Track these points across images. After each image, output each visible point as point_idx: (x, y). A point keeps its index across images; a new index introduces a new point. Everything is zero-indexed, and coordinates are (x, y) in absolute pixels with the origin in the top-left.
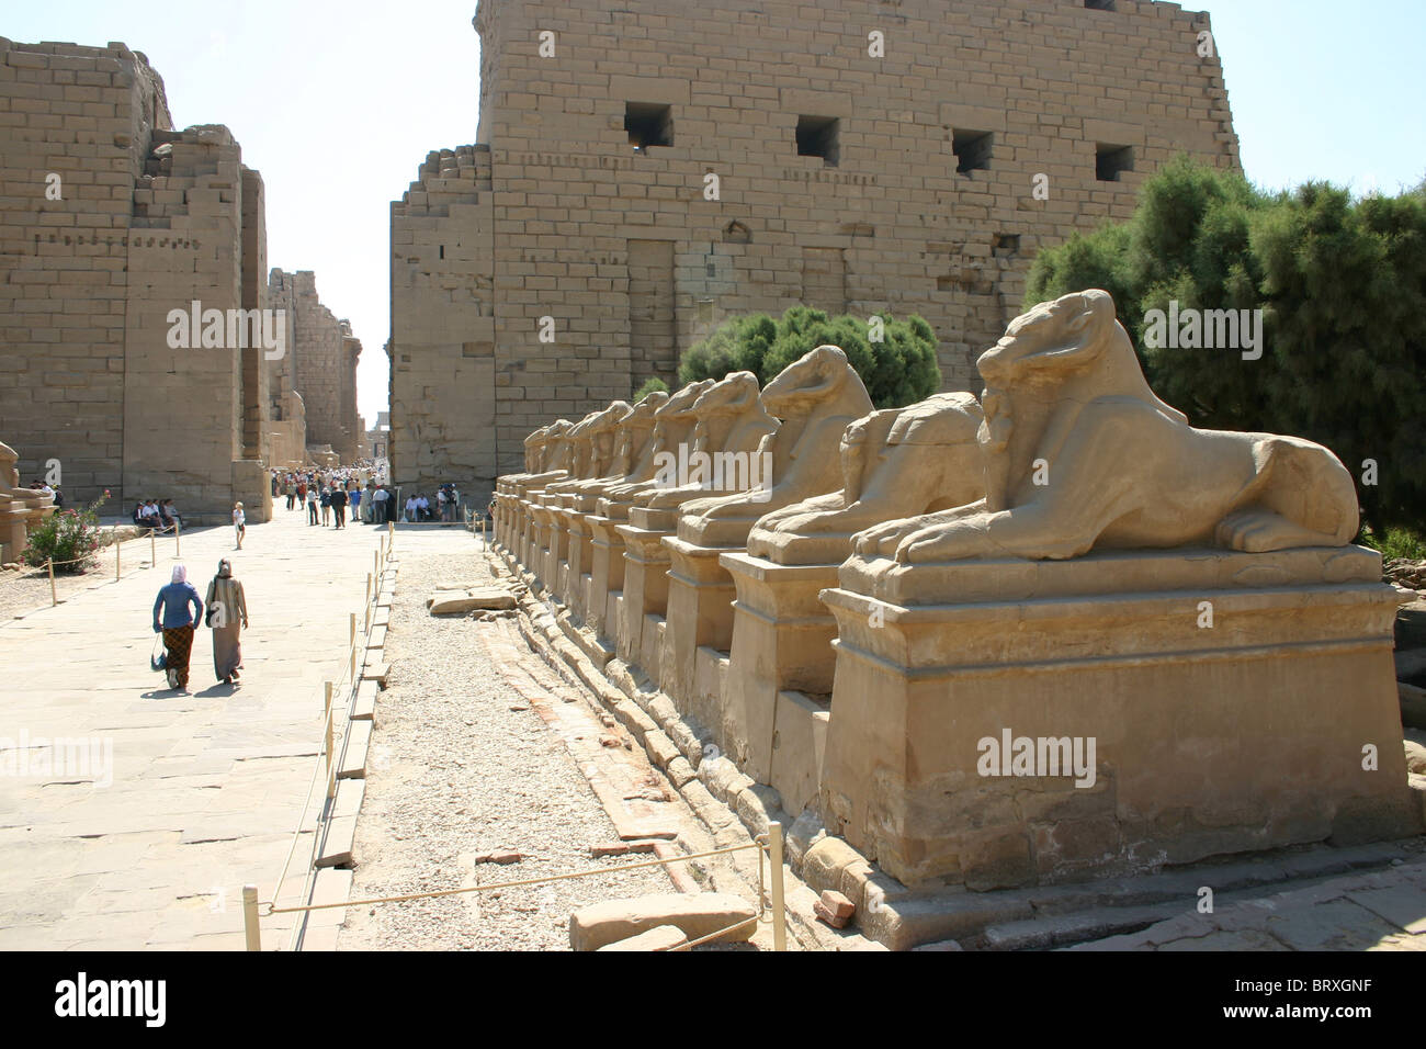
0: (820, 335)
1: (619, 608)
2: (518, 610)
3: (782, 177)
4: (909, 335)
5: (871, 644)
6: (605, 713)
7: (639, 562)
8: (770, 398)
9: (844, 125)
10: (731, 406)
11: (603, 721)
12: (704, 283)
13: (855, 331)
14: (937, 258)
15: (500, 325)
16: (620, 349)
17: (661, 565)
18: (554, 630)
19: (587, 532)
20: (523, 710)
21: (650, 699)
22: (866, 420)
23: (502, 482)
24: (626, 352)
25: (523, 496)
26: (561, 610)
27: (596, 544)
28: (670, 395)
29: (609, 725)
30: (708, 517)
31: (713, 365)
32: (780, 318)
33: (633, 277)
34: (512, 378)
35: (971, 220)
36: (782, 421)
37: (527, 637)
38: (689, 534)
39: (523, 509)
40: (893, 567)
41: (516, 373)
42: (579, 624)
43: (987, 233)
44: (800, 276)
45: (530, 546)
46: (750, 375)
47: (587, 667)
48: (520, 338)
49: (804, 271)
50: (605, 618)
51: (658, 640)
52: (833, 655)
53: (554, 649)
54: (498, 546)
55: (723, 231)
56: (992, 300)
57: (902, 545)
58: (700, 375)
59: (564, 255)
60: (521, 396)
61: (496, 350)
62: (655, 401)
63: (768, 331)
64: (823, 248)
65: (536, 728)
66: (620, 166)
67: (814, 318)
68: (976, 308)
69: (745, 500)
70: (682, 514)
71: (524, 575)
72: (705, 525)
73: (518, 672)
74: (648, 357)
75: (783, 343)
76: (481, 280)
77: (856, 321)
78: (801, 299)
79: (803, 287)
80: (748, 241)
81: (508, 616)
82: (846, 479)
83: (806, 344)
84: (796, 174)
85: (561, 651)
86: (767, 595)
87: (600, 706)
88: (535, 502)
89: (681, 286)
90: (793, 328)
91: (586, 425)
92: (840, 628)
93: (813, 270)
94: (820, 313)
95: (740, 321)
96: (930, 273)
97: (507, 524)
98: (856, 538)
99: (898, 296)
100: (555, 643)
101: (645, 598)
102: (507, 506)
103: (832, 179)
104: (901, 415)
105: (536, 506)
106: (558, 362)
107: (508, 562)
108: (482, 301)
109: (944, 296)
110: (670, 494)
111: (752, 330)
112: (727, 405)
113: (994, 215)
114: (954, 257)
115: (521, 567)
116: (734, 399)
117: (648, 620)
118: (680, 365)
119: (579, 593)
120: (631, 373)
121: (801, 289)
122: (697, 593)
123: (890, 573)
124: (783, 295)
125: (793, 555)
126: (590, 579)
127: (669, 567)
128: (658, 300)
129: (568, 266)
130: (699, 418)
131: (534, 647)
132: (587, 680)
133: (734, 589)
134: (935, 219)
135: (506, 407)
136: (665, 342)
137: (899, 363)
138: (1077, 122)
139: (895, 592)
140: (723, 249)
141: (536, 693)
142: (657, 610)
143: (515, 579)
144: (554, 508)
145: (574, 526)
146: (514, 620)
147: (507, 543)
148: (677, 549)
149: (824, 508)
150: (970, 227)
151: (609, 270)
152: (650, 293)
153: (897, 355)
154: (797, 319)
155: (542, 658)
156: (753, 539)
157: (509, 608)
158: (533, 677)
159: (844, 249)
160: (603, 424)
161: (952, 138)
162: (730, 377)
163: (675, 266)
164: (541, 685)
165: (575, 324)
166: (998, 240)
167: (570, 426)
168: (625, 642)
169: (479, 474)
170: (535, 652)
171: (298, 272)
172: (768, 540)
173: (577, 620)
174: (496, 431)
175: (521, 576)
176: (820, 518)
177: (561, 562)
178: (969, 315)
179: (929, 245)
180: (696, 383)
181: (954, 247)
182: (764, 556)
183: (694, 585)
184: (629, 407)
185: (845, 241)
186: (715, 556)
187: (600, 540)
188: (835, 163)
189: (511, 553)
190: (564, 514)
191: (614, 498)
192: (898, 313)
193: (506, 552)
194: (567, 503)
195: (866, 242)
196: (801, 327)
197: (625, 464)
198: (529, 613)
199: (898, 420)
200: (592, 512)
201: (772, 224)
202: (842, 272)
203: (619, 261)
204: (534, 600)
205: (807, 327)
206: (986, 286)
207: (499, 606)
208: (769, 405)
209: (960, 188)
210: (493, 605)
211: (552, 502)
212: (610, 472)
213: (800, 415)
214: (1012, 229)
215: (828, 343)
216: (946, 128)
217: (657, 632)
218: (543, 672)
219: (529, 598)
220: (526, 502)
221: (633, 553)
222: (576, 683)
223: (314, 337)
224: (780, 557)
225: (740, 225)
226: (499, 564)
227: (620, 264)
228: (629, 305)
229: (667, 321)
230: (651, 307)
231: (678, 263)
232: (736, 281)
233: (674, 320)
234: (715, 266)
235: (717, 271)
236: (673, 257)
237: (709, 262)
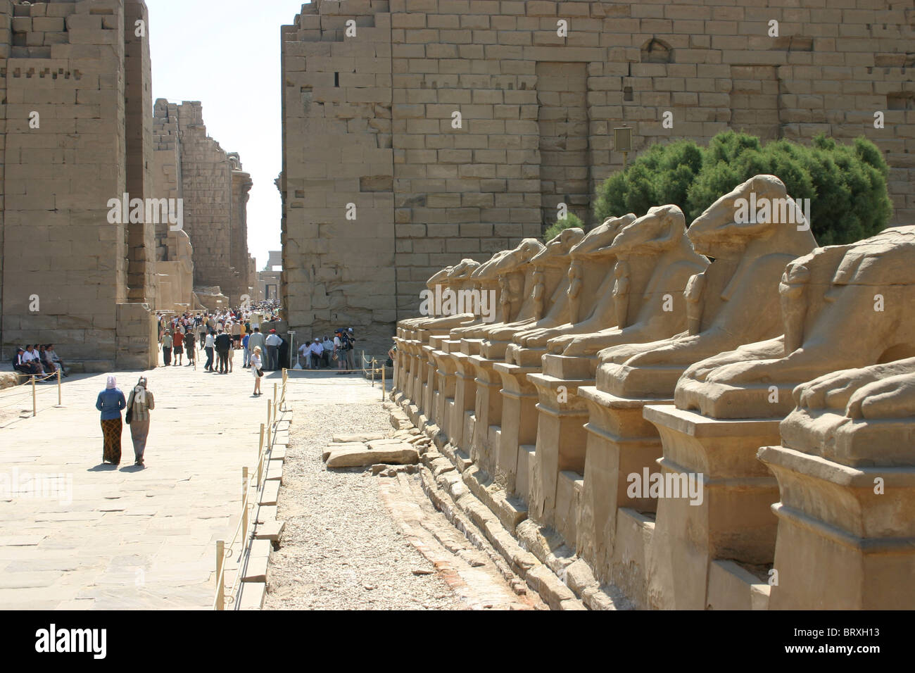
0: (753, 163)
1: (531, 464)
2: (421, 465)
4: (854, 161)
5: (819, 510)
6: (516, 579)
7: (553, 413)
8: (698, 234)
10: (655, 244)
11: (513, 588)
12: (621, 108)
13: (792, 157)
14: (887, 72)
15: (399, 158)
16: (529, 181)
17: (577, 418)
18: (459, 488)
19: (495, 380)
20: (427, 574)
21: (566, 565)
22: (810, 257)
23: (403, 326)
24: (535, 185)
25: (426, 341)
26: (468, 465)
27: (505, 394)
28: (586, 232)
29: (521, 593)
30: (631, 365)
31: (631, 198)
32: (707, 146)
33: (543, 101)
34: (412, 214)
36: (712, 260)
37: (430, 494)
38: (609, 384)
39: (426, 355)
40: (844, 423)
41: (419, 210)
42: (487, 480)
44: (728, 97)
45: (433, 396)
46: (675, 208)
47: (496, 528)
48: (422, 172)
49: (732, 92)
50: (515, 475)
51: (575, 500)
52: (773, 522)
53: (460, 508)
54: (399, 395)
55: (642, 50)
57: (855, 397)
58: (618, 209)
59: (468, 81)
60: (423, 234)
61: (396, 185)
62: (569, 238)
63: (693, 159)
64: (753, 65)
65: (441, 594)
67: (745, 144)
69: (670, 347)
70: (602, 362)
71: (427, 427)
72: (627, 374)
73: (420, 532)
74: (559, 190)
75: (710, 173)
76: (378, 109)
77: (792, 146)
78: (729, 124)
79: (731, 110)
80: (669, 60)
81: (410, 471)
82: (787, 324)
83: (735, 173)
85: (467, 510)
86: (698, 451)
87: (511, 572)
88: (439, 348)
89: (595, 112)
90: (721, 156)
91: (494, 264)
92: (782, 491)
93: (742, 91)
94: (752, 138)
95: (662, 149)
96: (878, 89)
97: (408, 371)
98: (800, 391)
99: (841, 117)
100: (460, 501)
101: (559, 453)
102: (408, 351)
104: (850, 251)
105: (440, 353)
106: (462, 196)
107: (409, 413)
108: (380, 132)
109: (894, 115)
110: (587, 339)
111: (675, 159)
112: (648, 242)
114: (907, 70)
115: (423, 418)
116: (658, 235)
117: (564, 478)
118: (594, 199)
119: (487, 448)
120: (542, 208)
121: (729, 112)
122: (618, 448)
123: (841, 429)
124: (709, 120)
125: (727, 407)
126: (499, 432)
127: (586, 419)
128: (570, 127)
129: (472, 93)
130: (619, 257)
131: (438, 506)
132: (497, 542)
133: (660, 445)
134: (884, 28)
135: (407, 245)
136: (578, 173)
137: (843, 192)
139: (846, 451)
140: (643, 70)
141: (441, 556)
142: (574, 467)
143: (417, 430)
144: (460, 355)
145: (482, 374)
146: (417, 475)
147: (409, 391)
148: (596, 400)
149: (761, 355)
151: (516, 96)
152: (562, 120)
153: (840, 184)
154: (726, 146)
155: (447, 516)
156: (682, 390)
157: (411, 462)
158: (438, 539)
159: (779, 66)
160: (512, 264)
162: (653, 211)
163: (589, 90)
164: (446, 547)
165: (480, 156)
167: (476, 266)
168: (538, 501)
169: (377, 318)
170: (439, 510)
171: (184, 102)
172: (698, 391)
173: (485, 476)
174: (396, 270)
175: (423, 428)
176: (757, 367)
177: (466, 413)
179: (877, 58)
180: (615, 219)
181: (907, 60)
182: (694, 409)
183: (613, 440)
184: (541, 245)
185: (780, 57)
186: (639, 408)
187: (510, 389)
189: (413, 403)
190: (471, 362)
191: (525, 344)
192: (841, 136)
193: (407, 402)
194: (473, 349)
195: (803, 56)
196: (730, 154)
197: (537, 308)
198: (432, 469)
199: (847, 257)
200: (502, 359)
201: (698, 41)
202: (777, 92)
203: (528, 85)
204: (438, 454)
205: (736, 155)
207: (400, 460)
208: (697, 241)
210: (393, 459)
211: (457, 348)
212: (520, 315)
213: (733, 253)
215: (762, 171)
217: (574, 490)
218: (448, 533)
219: (433, 452)
220: (429, 348)
221: (548, 404)
222: (484, 545)
223: (201, 172)
224: (712, 410)
225: (660, 43)
226: (400, 415)
227: (528, 89)
228: (538, 133)
229: (581, 151)
230: (563, 135)
231: (592, 86)
232: (656, 105)
233: (588, 150)
234: (633, 89)
235: (635, 94)
236: (587, 80)
237: (625, 85)
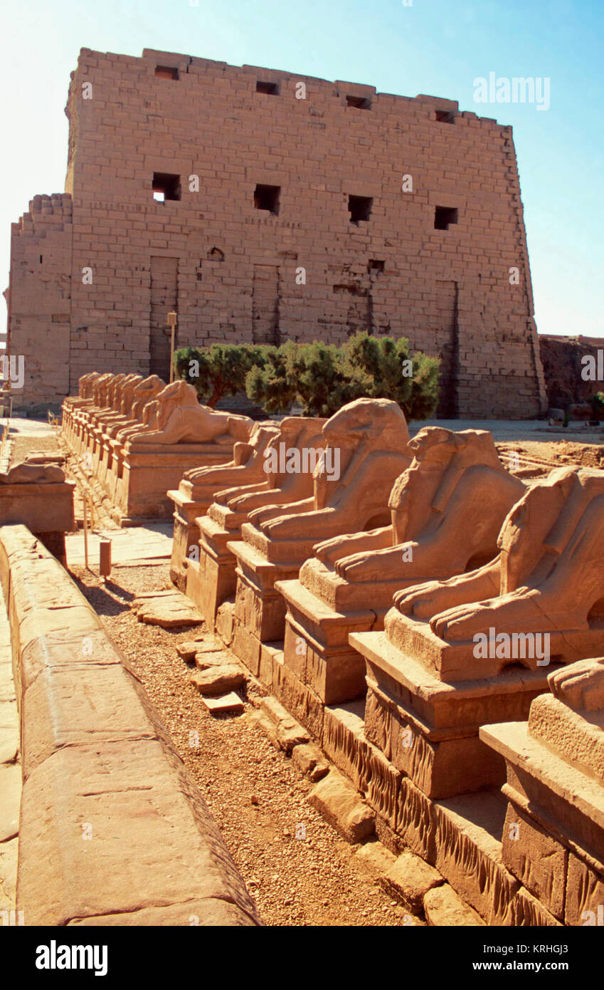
3: (244, 221)
9: (283, 191)
12: (195, 284)
14: (334, 273)
15: (74, 305)
16: (144, 321)
24: (147, 323)
33: (154, 278)
34: (80, 336)
35: (356, 251)
41: (83, 333)
43: (365, 259)
44: (251, 282)
48: (86, 313)
49: (254, 279)
55: (208, 253)
56: (366, 300)
59: (113, 264)
61: (71, 319)
64: (266, 265)
66: (149, 211)
68: (356, 304)
74: (160, 326)
76: (64, 277)
79: (253, 289)
80: (222, 260)
84: (253, 220)
89: (181, 286)
93: (259, 278)
96: (329, 282)
99: (309, 296)
103: (274, 224)
106: (107, 327)
108: (64, 290)
109: (336, 297)
113: (370, 249)
114: (344, 273)
120: (150, 336)
121: (252, 290)
124: (241, 293)
128: (167, 293)
129: (115, 271)
134: (334, 250)
135: (76, 353)
138: (425, 193)
140: (208, 264)
150: (355, 255)
151: (139, 274)
152: (163, 288)
159: (278, 267)
161: (348, 201)
163: (178, 273)
165: (118, 306)
166: (371, 264)
169: (59, 391)
174: (70, 366)
178: (351, 308)
179: (330, 266)
181: (345, 268)
185: (280, 262)
188: (277, 214)
195: (292, 263)
201: (237, 250)
202: (277, 280)
203: (146, 269)
206: (363, 291)
209: (350, 232)
214: (380, 258)
216: (345, 194)
225: (217, 250)
227: (146, 272)
228: (150, 295)
229: (172, 306)
230: (163, 297)
231: (180, 271)
232: (214, 283)
233: (176, 305)
234: (202, 274)
235: (203, 277)
236: (177, 268)
237: (198, 272)
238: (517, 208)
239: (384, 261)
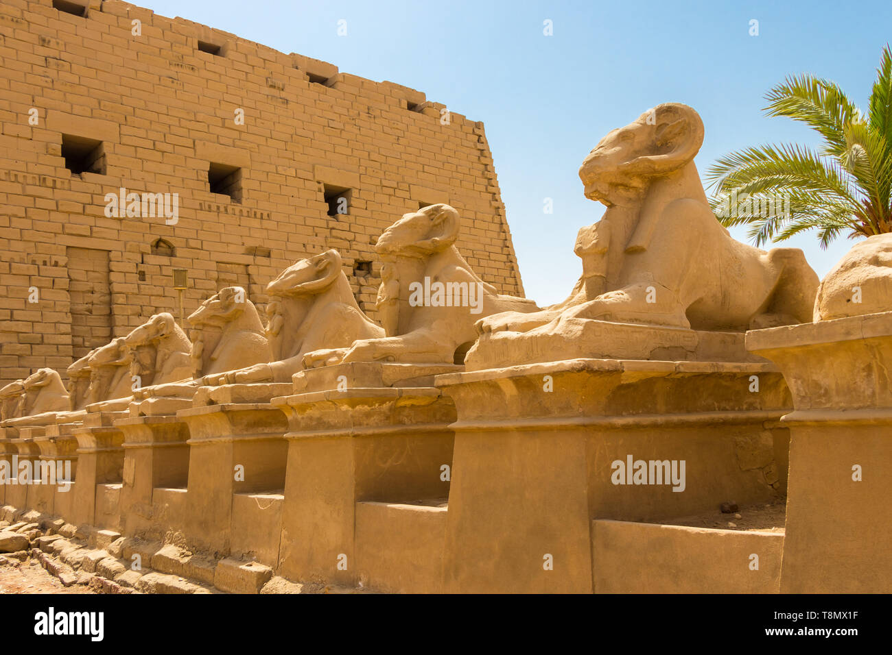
3: (198, 207)
9: (245, 173)
12: (136, 285)
16: (62, 336)
24: (68, 339)
33: (73, 276)
43: (350, 259)
44: (214, 283)
49: (217, 280)
55: (151, 246)
59: (6, 255)
64: (232, 264)
66: (58, 185)
74: (86, 342)
80: (172, 255)
84: (210, 207)
89: (117, 287)
93: (224, 280)
103: (237, 212)
113: (355, 247)
120: (73, 357)
128: (96, 297)
134: (314, 247)
136: (103, 332)
138: (405, 186)
140: (152, 260)
151: (50, 270)
152: (88, 292)
157: (22, 548)
159: (248, 265)
161: (323, 190)
163: (111, 271)
165: (18, 315)
166: (357, 265)
185: (249, 259)
188: (239, 201)
195: (264, 261)
201: (192, 243)
202: (247, 282)
203: (60, 263)
209: (330, 226)
214: (366, 257)
216: (319, 183)
225: (165, 242)
227: (60, 266)
228: (69, 300)
229: (104, 315)
230: (90, 303)
231: (113, 268)
232: (164, 285)
233: (110, 315)
234: (146, 273)
235: (147, 277)
236: (109, 264)
237: (140, 269)
238: (499, 208)
239: (371, 262)
